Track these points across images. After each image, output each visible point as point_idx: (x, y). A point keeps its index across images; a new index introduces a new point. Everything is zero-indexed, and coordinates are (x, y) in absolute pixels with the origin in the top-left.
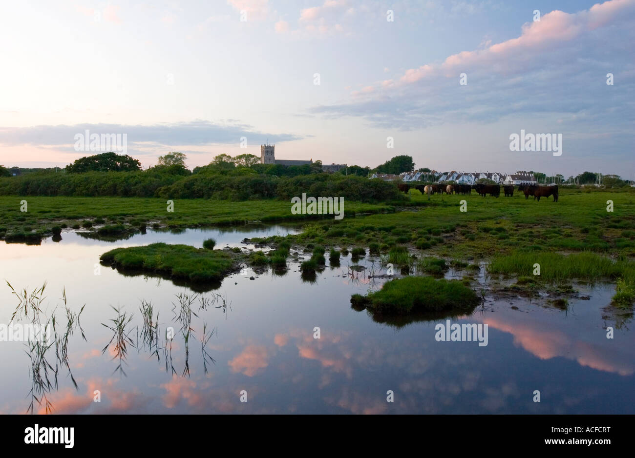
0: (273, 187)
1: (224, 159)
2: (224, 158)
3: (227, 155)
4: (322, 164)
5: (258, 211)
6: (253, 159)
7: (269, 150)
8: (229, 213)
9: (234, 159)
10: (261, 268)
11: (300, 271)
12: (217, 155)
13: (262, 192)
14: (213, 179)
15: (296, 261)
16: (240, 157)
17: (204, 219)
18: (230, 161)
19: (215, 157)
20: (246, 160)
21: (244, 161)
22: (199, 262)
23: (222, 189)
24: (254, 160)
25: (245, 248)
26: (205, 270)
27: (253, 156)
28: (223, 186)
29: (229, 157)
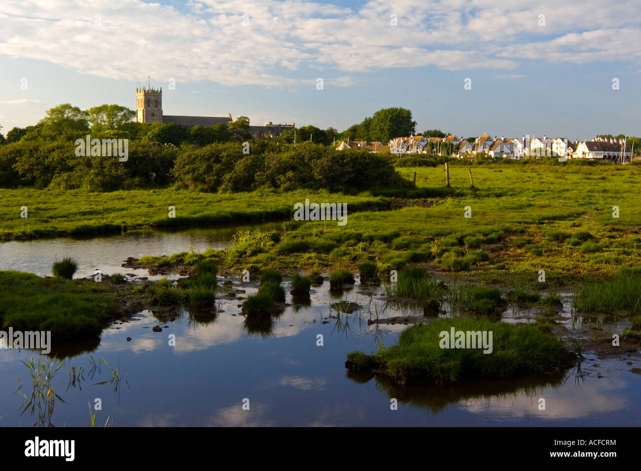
0: (166, 164)
1: (68, 114)
2: (67, 111)
3: (73, 106)
4: (251, 124)
5: (144, 209)
6: (122, 113)
7: (152, 98)
8: (90, 213)
9: (87, 113)
10: (170, 311)
11: (243, 314)
12: (54, 107)
13: (146, 175)
14: (53, 150)
15: (232, 296)
16: (99, 110)
17: (45, 225)
18: (78, 117)
19: (49, 109)
20: (109, 116)
21: (105, 117)
22: (55, 301)
23: (71, 169)
24: (124, 115)
25: (132, 275)
26: (70, 316)
27: (122, 109)
28: (71, 163)
29: (77, 110)
